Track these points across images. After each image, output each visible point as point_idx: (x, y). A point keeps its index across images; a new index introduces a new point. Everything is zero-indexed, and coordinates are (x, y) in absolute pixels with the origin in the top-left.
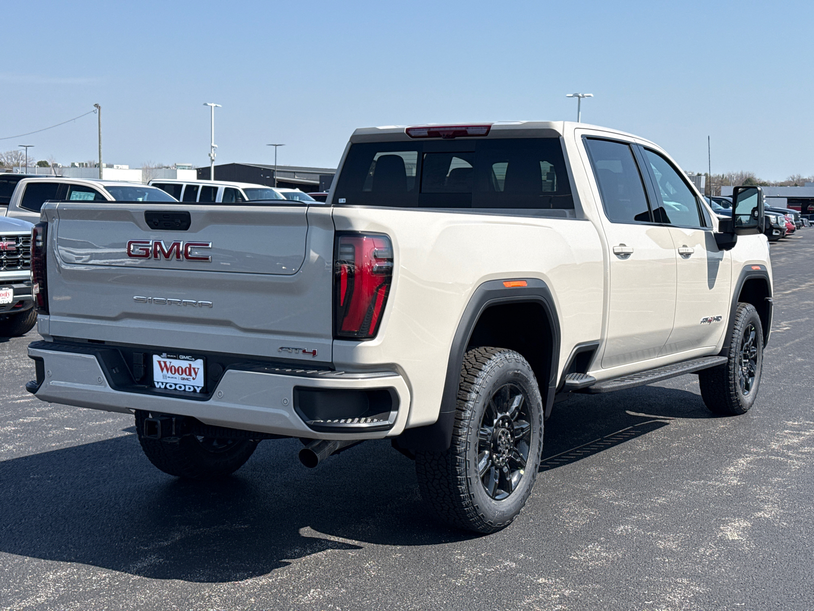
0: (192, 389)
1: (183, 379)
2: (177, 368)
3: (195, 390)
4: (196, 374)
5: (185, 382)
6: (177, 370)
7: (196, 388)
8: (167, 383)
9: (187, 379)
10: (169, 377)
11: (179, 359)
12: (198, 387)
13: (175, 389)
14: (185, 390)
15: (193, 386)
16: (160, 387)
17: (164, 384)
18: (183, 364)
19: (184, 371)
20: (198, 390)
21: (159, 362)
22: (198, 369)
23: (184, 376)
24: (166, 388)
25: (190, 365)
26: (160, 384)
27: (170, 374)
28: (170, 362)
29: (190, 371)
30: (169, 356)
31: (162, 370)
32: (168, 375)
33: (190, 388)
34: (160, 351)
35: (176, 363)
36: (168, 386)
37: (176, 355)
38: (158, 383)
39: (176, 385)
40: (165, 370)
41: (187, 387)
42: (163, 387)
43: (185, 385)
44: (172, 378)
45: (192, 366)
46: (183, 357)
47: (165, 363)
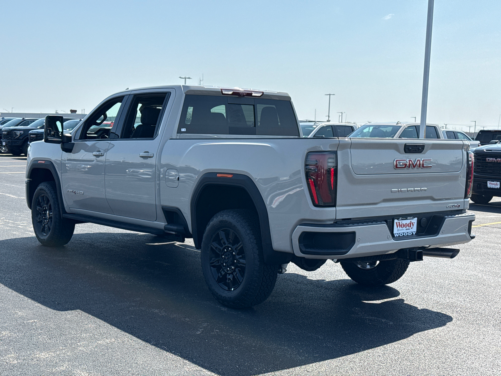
0: (411, 234)
1: (407, 229)
2: (404, 224)
3: (413, 234)
4: (413, 225)
5: (408, 231)
6: (404, 226)
7: (413, 232)
8: (400, 233)
9: (409, 229)
10: (400, 230)
11: (407, 219)
12: (414, 232)
13: (403, 235)
14: (408, 235)
15: (412, 232)
16: (397, 236)
17: (399, 234)
18: (408, 222)
19: (408, 225)
20: (414, 233)
21: (397, 223)
22: (414, 223)
23: (408, 228)
24: (399, 236)
25: (411, 221)
26: (397, 234)
27: (401, 228)
28: (402, 222)
29: (411, 224)
30: (402, 219)
31: (397, 226)
32: (400, 229)
33: (410, 233)
34: (398, 217)
35: (404, 222)
36: (400, 235)
37: (406, 218)
38: (396, 234)
39: (403, 233)
40: (399, 226)
41: (409, 233)
42: (398, 236)
43: (408, 233)
44: (402, 230)
45: (412, 222)
46: (409, 218)
47: (399, 223)
